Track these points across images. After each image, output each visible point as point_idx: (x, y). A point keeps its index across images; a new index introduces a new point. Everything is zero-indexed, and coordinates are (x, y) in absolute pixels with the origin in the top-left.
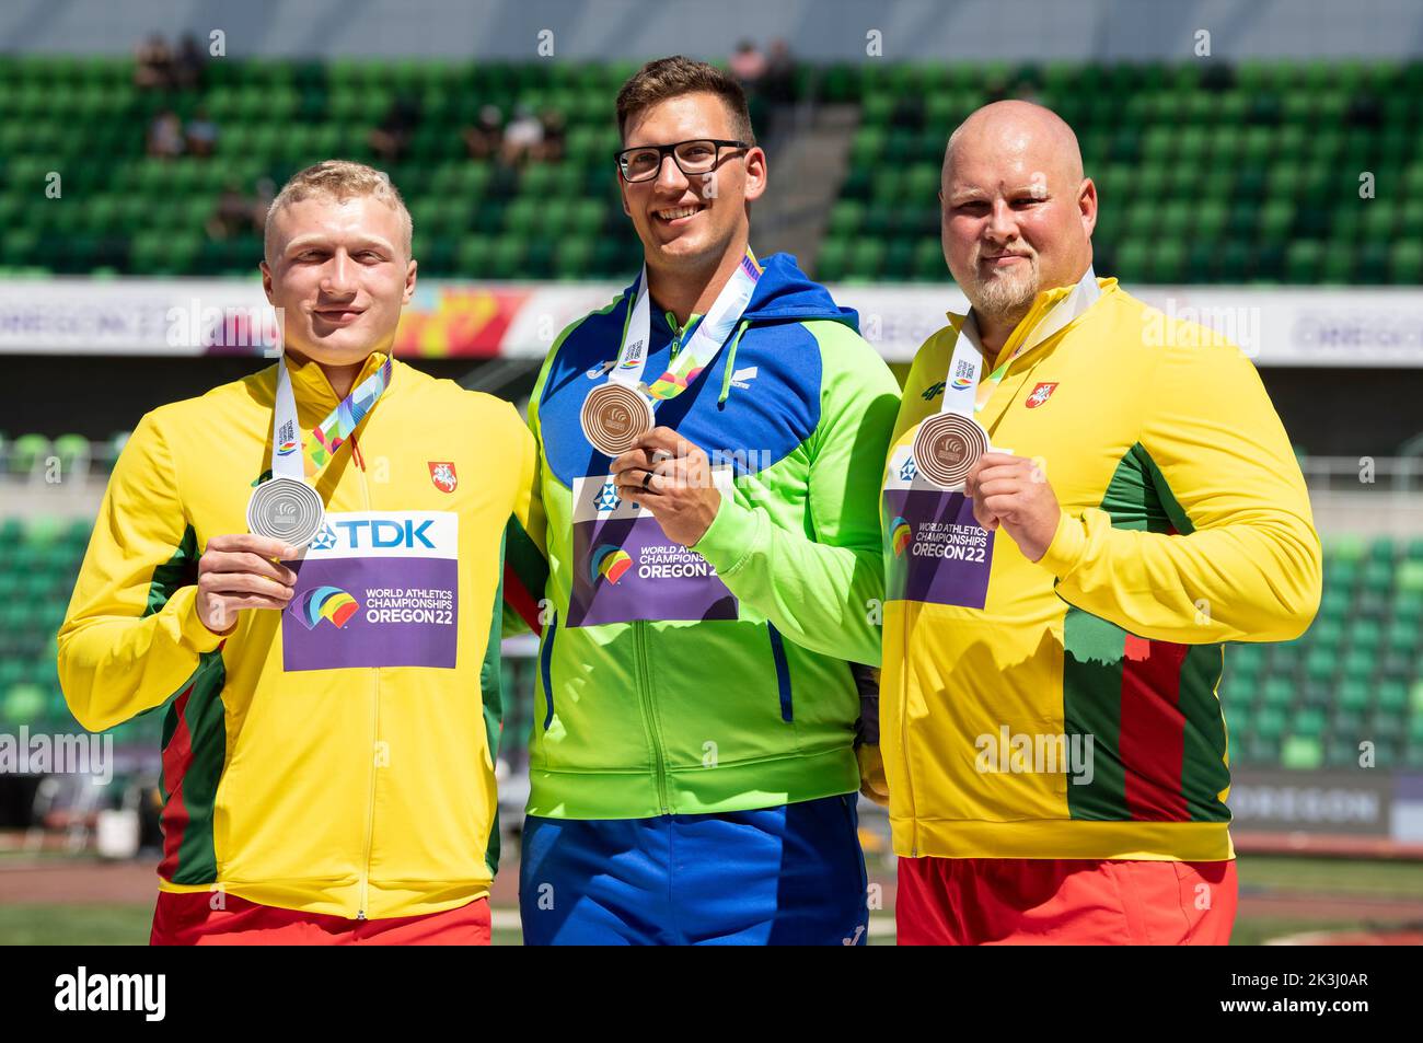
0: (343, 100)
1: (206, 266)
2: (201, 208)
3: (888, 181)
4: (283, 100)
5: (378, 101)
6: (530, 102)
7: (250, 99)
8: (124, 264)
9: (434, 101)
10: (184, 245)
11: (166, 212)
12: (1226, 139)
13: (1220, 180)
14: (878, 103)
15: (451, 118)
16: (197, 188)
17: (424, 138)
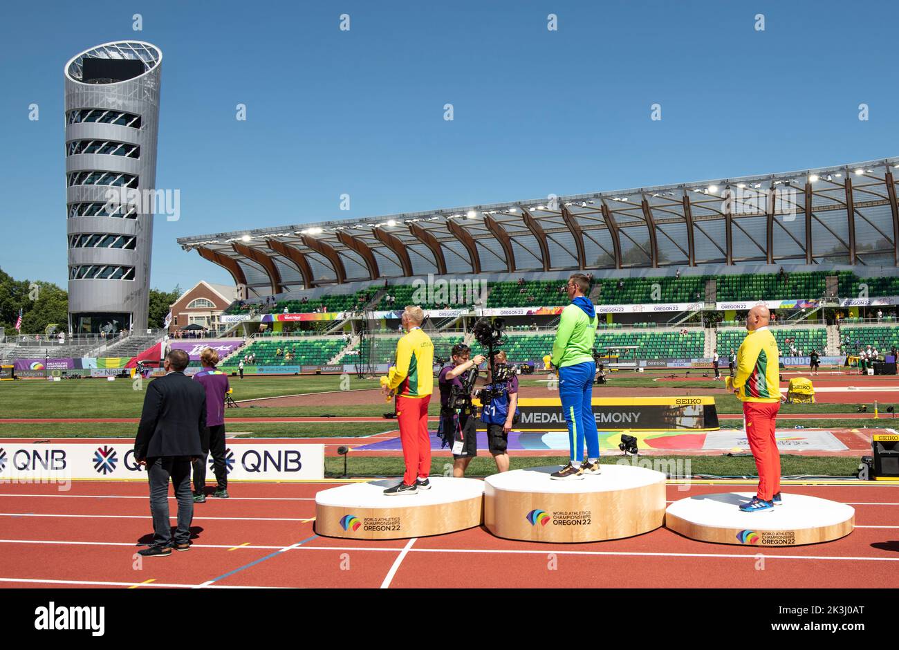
0: (542, 285)
1: (526, 305)
2: (526, 298)
3: (606, 292)
4: (535, 285)
5: (546, 285)
6: (564, 284)
7: (531, 285)
8: (517, 306)
9: (552, 285)
10: (524, 303)
11: (521, 299)
12: (645, 286)
13: (645, 291)
14: (604, 283)
15: (554, 287)
16: (525, 296)
17: (552, 289)
